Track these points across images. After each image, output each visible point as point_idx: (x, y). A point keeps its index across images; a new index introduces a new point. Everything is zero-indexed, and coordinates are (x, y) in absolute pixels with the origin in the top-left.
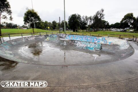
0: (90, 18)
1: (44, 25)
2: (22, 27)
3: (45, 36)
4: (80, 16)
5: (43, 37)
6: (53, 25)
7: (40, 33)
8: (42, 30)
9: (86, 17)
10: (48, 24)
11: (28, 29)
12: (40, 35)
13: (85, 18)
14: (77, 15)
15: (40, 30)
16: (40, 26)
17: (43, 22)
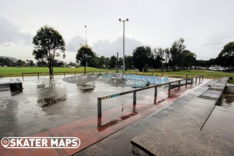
0: (167, 51)
1: (99, 62)
2: (69, 65)
3: (98, 75)
4: (149, 48)
5: (96, 76)
6: (112, 61)
7: (93, 72)
8: (96, 69)
9: (160, 50)
10: (105, 61)
11: (76, 67)
12: (93, 74)
13: (157, 51)
14: (145, 48)
15: (93, 68)
16: (93, 63)
17: (98, 58)
